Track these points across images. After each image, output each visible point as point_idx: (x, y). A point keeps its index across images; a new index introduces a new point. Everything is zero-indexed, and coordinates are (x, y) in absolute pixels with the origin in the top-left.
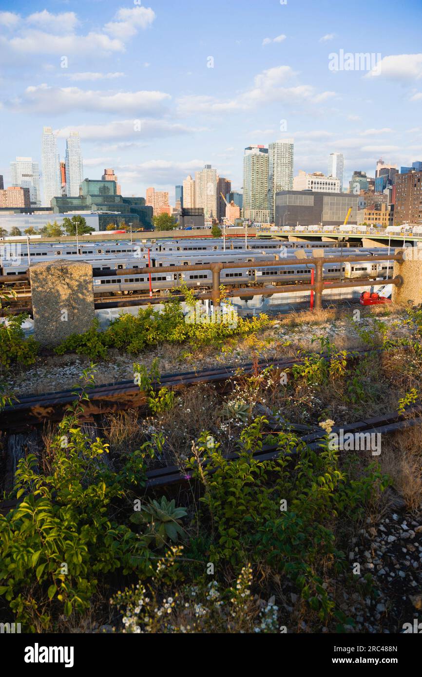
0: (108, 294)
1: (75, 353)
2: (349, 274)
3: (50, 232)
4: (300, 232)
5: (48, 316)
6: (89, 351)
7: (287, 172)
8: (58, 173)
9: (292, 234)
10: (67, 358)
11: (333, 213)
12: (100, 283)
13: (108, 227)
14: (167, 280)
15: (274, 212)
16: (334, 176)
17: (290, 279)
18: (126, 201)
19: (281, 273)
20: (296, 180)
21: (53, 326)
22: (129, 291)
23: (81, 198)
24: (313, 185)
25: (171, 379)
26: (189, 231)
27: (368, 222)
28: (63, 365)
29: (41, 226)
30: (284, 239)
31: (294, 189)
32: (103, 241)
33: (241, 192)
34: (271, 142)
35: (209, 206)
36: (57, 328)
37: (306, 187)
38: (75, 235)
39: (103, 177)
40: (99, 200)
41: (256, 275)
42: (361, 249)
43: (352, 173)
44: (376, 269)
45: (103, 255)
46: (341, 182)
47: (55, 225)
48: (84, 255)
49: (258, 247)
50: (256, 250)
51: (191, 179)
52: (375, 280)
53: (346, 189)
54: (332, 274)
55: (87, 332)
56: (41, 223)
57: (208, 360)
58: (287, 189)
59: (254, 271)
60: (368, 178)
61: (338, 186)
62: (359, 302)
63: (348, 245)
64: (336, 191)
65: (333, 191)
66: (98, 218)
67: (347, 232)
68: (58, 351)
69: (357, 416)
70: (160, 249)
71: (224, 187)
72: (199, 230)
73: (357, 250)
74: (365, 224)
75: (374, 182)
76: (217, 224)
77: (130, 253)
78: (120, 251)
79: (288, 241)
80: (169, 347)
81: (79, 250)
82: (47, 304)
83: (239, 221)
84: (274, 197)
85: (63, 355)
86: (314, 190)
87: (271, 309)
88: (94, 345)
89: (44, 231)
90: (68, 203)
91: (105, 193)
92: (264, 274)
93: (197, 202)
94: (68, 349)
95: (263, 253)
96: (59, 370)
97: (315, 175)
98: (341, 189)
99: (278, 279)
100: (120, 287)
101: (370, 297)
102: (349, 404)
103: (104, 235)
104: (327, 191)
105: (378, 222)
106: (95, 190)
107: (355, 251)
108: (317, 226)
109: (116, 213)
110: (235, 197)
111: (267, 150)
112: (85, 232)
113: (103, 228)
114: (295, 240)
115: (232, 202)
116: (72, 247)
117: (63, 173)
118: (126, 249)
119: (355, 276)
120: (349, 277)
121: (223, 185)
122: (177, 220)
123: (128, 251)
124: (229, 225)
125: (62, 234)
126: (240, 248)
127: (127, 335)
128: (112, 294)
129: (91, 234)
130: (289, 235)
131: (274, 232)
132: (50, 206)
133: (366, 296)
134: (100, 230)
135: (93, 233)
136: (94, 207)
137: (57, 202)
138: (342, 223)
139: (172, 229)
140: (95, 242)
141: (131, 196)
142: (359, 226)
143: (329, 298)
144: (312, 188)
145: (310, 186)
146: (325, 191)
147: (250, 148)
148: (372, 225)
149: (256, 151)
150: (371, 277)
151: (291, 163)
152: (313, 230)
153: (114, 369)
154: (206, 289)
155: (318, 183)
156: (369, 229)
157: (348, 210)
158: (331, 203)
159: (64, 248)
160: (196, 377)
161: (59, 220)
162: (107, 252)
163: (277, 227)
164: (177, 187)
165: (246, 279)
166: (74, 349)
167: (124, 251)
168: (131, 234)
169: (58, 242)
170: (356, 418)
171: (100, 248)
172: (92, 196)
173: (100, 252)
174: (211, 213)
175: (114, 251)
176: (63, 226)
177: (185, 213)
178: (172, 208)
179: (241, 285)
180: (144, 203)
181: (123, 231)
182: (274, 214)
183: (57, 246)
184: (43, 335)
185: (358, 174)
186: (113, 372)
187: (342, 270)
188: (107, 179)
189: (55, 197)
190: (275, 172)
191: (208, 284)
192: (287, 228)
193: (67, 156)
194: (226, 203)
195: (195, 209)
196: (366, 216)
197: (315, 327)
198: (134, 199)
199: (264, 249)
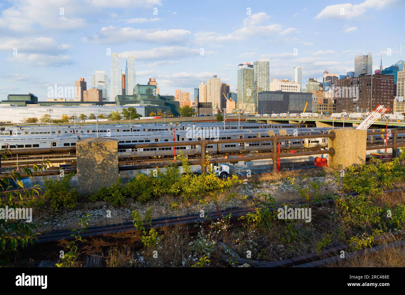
0: (148, 158)
1: (103, 200)
2: (307, 145)
3: (114, 117)
4: (275, 117)
5: (87, 175)
6: (112, 199)
7: (266, 79)
8: (121, 80)
9: (269, 119)
10: (98, 204)
11: (296, 105)
12: (143, 151)
13: (151, 114)
14: (186, 149)
15: (258, 105)
16: (296, 81)
17: (268, 148)
18: (162, 98)
19: (262, 144)
20: (271, 84)
21: (90, 181)
22: (161, 156)
23: (134, 96)
24: (283, 88)
25: (161, 221)
26: (203, 117)
27: (319, 111)
28: (94, 209)
29: (108, 113)
30: (264, 122)
31: (271, 90)
32: (147, 123)
33: (236, 92)
34: (255, 61)
35: (216, 101)
36: (93, 183)
37: (278, 88)
38: (129, 119)
39: (149, 83)
40: (146, 97)
41: (245, 146)
42: (315, 128)
43: (308, 79)
44: (325, 142)
45: (146, 133)
46: (301, 85)
47: (117, 113)
48: (134, 132)
49: (247, 128)
50: (245, 130)
51: (204, 84)
52: (325, 149)
53: (304, 90)
54: (295, 145)
55: (113, 186)
56: (108, 111)
57: (193, 207)
58: (266, 90)
59: (243, 144)
60: (319, 83)
61: (299, 88)
62: (313, 164)
63: (307, 126)
64: (298, 91)
65: (296, 91)
66: (144, 109)
67: (306, 118)
68: (91, 199)
69: (290, 253)
70: (183, 129)
71: (225, 89)
72: (209, 117)
73: (312, 130)
74: (317, 112)
75: (322, 85)
76: (221, 113)
77: (163, 131)
78: (157, 130)
79: (267, 123)
80: (168, 197)
81: (131, 129)
82: (87, 167)
83: (234, 111)
84: (258, 95)
85: (95, 202)
86: (283, 91)
87: (255, 169)
88: (116, 196)
89: (110, 116)
90: (125, 99)
91: (149, 93)
92: (250, 145)
93: (208, 98)
94: (99, 198)
95: (250, 132)
96: (91, 212)
97: (284, 81)
98: (301, 90)
99: (260, 149)
100: (155, 153)
101: (321, 161)
102: (286, 244)
103: (148, 119)
104: (292, 91)
105: (326, 110)
106: (143, 91)
107: (311, 130)
108: (286, 114)
109: (156, 105)
110: (233, 95)
111: (253, 65)
112: (136, 117)
113: (147, 115)
114: (271, 123)
115: (230, 98)
116: (127, 127)
117: (124, 81)
118: (162, 129)
119: (311, 147)
120: (307, 147)
121: (225, 88)
122: (195, 110)
123: (163, 130)
124: (228, 113)
125: (121, 118)
126: (235, 128)
127: (140, 189)
128: (150, 158)
129: (139, 118)
130: (267, 119)
131: (258, 117)
132: (114, 101)
133: (318, 160)
134: (145, 116)
135: (141, 118)
136: (142, 102)
137: (119, 98)
138: (302, 112)
139: (191, 116)
140: (141, 124)
141: (166, 95)
142: (313, 114)
143: (293, 161)
144: (282, 89)
145: (281, 88)
146: (290, 91)
147: (242, 65)
148: (322, 113)
149: (245, 67)
150: (322, 147)
151: (268, 73)
152: (283, 116)
153: (128, 212)
154: (212, 155)
155: (286, 86)
156: (320, 115)
157: (306, 103)
158: (294, 99)
159: (122, 127)
160: (178, 221)
161: (119, 110)
162: (149, 130)
163: (259, 115)
164: (195, 89)
165: (238, 149)
166: (103, 198)
167: (160, 130)
168: (165, 119)
169: (118, 124)
170: (289, 255)
171: (144, 128)
172: (141, 95)
173: (144, 130)
174: (217, 106)
175: (154, 130)
176: (122, 113)
177: (200, 105)
178: (192, 103)
179: (235, 152)
180: (174, 100)
181: (160, 117)
182: (258, 106)
183: (117, 126)
184: (83, 188)
185: (312, 80)
186: (126, 215)
187: (302, 142)
188: (151, 84)
189: (118, 95)
190: (258, 79)
191: (213, 152)
192: (266, 115)
193: (127, 70)
194: (227, 99)
195: (206, 103)
196: (318, 107)
197: (272, 184)
198: (168, 96)
199: (251, 129)
